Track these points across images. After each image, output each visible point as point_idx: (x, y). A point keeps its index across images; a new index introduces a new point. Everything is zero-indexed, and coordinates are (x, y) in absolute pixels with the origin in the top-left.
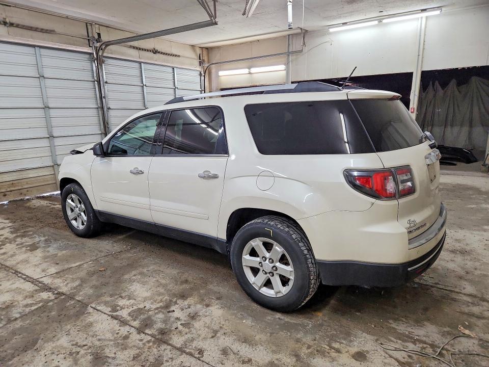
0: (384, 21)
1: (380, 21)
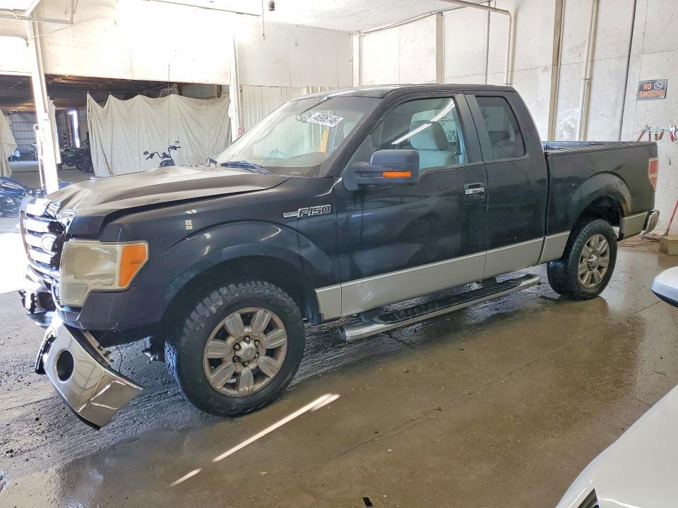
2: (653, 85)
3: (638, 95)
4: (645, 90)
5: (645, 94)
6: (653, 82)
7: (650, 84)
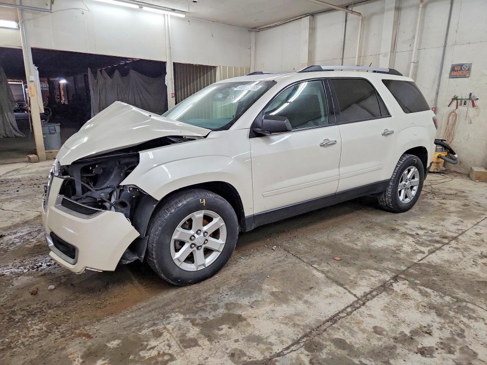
0: (145, 8)
1: (141, 7)
2: (461, 67)
3: (450, 74)
4: (456, 71)
5: (455, 73)
6: (461, 65)
7: (459, 67)
